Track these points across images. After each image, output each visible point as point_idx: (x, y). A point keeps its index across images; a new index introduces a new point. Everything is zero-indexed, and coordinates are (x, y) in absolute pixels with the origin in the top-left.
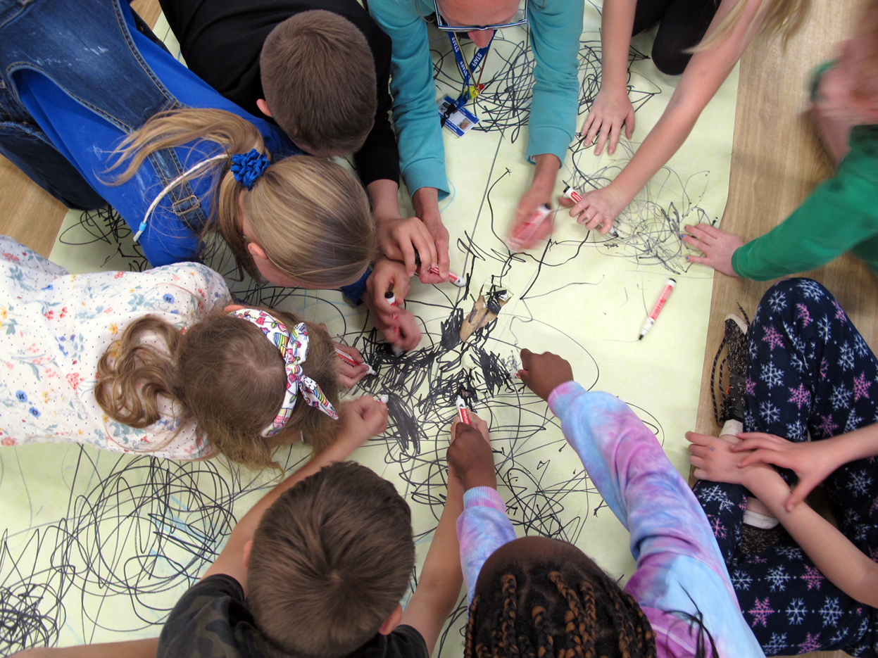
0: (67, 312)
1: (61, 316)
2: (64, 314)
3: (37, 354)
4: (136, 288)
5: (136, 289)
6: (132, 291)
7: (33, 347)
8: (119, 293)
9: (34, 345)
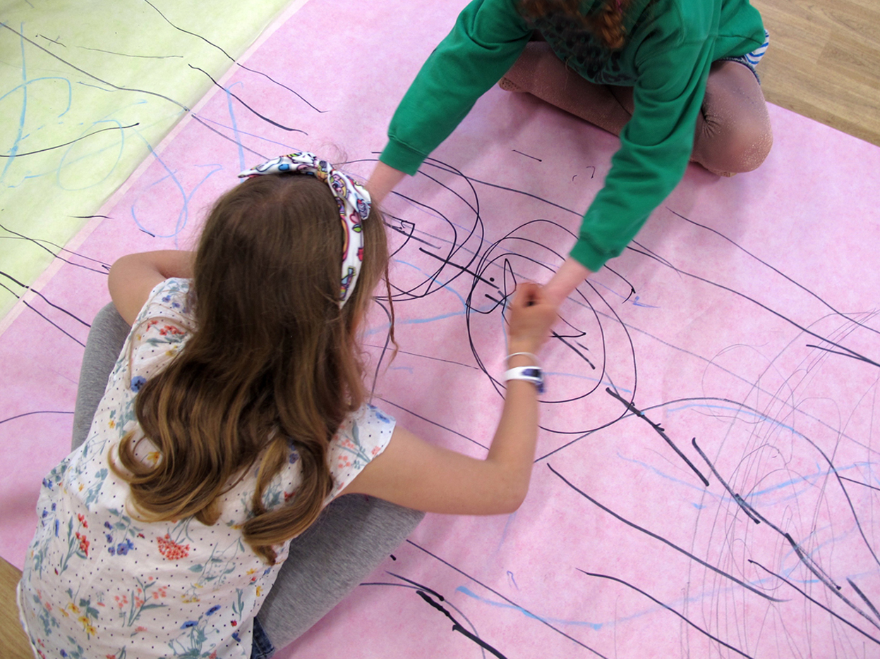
0: (83, 517)
1: (85, 525)
2: (84, 521)
3: (129, 598)
4: (111, 416)
5: (113, 419)
6: (112, 424)
7: (120, 601)
8: (105, 441)
9: (117, 598)
